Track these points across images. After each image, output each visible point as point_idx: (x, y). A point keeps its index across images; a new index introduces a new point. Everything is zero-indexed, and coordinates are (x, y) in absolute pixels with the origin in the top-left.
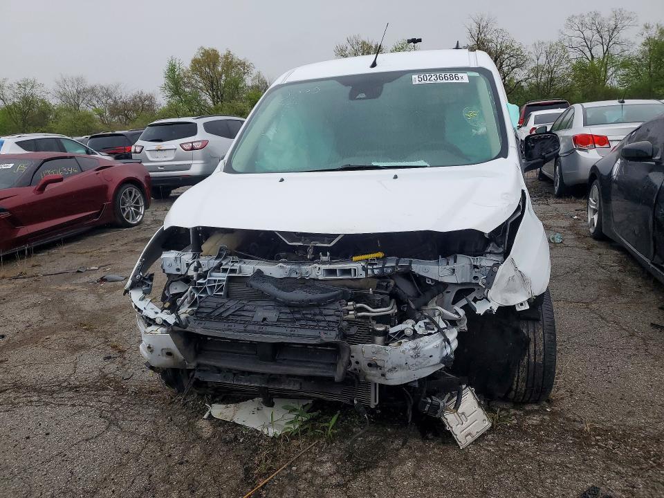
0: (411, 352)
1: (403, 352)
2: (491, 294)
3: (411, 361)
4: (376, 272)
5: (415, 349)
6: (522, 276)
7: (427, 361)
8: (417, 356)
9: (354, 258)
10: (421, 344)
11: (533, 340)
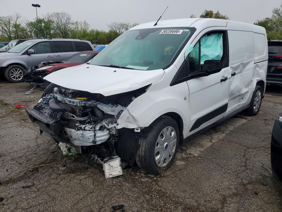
0: (80, 135)
1: (77, 134)
2: (118, 121)
3: (81, 138)
4: (82, 104)
5: (82, 134)
6: (133, 117)
7: (87, 140)
8: (83, 137)
9: (77, 98)
10: (85, 133)
11: (141, 145)
